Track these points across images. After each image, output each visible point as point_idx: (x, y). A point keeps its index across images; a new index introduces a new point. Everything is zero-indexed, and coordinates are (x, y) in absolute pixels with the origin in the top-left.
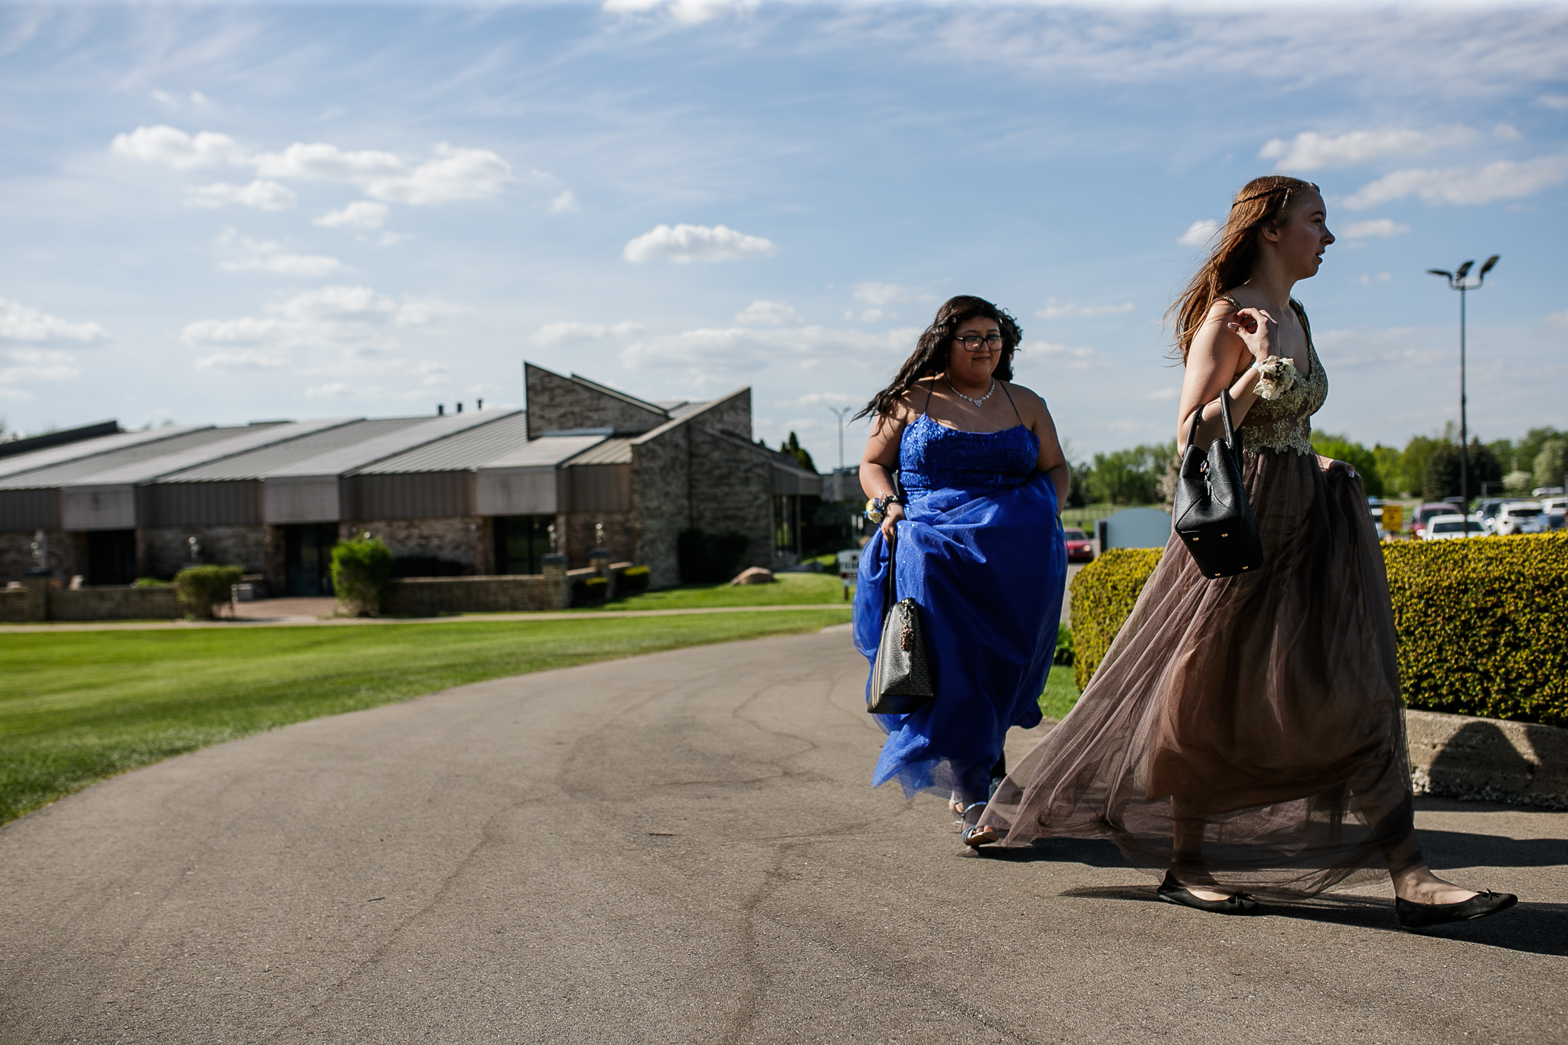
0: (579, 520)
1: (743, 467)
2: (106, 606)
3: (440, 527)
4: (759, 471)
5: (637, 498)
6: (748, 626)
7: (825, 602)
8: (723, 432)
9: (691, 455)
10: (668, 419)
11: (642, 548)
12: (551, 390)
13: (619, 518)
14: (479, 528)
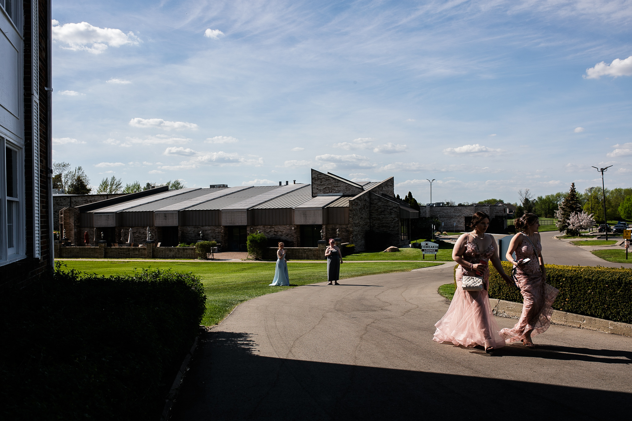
0: (330, 227)
1: (389, 208)
2: (172, 254)
3: (281, 228)
4: (395, 210)
5: (351, 220)
6: (387, 268)
7: (416, 259)
8: (383, 195)
9: (371, 203)
10: (363, 190)
11: (352, 238)
12: (321, 179)
13: (344, 226)
14: (295, 229)
